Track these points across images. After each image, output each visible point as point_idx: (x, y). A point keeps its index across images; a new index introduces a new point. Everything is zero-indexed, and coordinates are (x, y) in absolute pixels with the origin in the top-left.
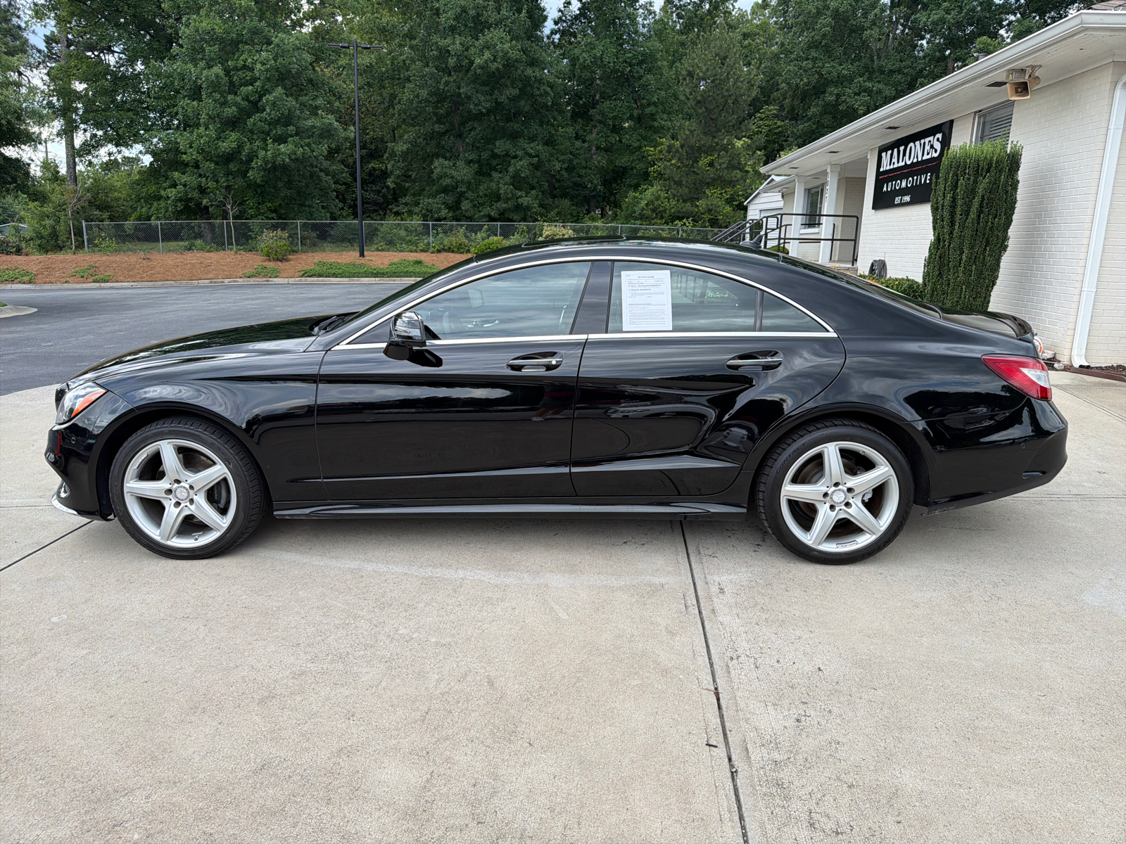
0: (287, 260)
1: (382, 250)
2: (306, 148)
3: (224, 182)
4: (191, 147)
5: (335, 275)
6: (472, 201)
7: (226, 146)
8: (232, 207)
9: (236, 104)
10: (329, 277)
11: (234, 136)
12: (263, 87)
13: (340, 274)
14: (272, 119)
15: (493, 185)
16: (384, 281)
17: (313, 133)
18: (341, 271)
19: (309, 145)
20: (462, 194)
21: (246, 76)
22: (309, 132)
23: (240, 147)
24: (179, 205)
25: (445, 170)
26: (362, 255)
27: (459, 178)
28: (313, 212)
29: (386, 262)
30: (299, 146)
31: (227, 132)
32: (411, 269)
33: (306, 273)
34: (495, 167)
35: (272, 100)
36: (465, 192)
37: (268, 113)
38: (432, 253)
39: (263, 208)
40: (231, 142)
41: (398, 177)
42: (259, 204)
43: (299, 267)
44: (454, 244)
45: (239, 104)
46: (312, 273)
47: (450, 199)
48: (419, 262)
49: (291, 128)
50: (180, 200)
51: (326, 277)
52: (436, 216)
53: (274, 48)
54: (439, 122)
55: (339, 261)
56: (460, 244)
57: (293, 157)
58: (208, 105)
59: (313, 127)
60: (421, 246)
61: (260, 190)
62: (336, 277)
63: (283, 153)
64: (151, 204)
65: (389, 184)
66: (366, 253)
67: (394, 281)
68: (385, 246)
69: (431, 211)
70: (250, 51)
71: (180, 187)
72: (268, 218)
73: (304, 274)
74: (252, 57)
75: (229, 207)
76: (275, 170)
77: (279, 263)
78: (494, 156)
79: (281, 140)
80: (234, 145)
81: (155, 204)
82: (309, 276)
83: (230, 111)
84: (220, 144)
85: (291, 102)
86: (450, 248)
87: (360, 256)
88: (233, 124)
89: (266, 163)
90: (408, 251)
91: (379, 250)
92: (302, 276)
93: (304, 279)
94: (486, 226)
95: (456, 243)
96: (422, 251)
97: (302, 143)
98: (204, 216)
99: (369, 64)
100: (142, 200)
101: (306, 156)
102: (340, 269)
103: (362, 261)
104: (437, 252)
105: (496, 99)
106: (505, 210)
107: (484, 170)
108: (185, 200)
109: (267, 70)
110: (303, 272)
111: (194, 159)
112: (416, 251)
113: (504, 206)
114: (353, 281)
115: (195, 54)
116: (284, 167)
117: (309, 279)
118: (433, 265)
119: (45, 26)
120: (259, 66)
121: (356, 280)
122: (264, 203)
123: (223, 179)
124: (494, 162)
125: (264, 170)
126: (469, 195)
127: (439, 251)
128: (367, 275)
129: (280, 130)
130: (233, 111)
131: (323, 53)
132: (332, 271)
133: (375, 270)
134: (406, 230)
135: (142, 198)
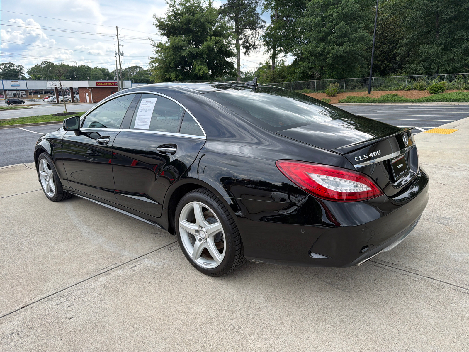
0: (335, 96)
1: (382, 90)
2: (351, 47)
3: (317, 64)
4: (306, 51)
5: (354, 102)
6: (438, 64)
7: (319, 49)
8: (318, 75)
9: (324, 31)
10: (351, 103)
11: (322, 45)
12: (336, 22)
13: (356, 101)
14: (338, 35)
15: (451, 55)
16: (376, 104)
17: (355, 40)
18: (356, 100)
19: (353, 45)
20: (433, 61)
21: (330, 19)
22: (353, 40)
23: (324, 49)
24: (301, 75)
25: (425, 50)
26: (369, 92)
27: (432, 53)
28: (354, 74)
29: (380, 95)
30: (349, 46)
31: (320, 44)
32: (390, 99)
33: (341, 101)
34: (454, 45)
35: (338, 28)
36: (434, 60)
37: (337, 34)
38: (406, 90)
39: (332, 74)
40: (321, 47)
41: (402, 55)
42: (331, 72)
43: (339, 99)
44: (418, 86)
45: (326, 31)
46: (344, 101)
47: (426, 64)
48: (396, 95)
49: (346, 38)
50: (302, 73)
51: (350, 103)
52: (417, 72)
53: (342, 5)
54: (427, 26)
55: (357, 96)
56: (422, 86)
57: (345, 51)
58: (314, 33)
59: (356, 37)
60: (400, 87)
61: (332, 67)
62: (354, 103)
63: (340, 50)
64: (292, 75)
65: (397, 59)
66: (371, 92)
67: (381, 104)
68: (383, 88)
69: (416, 70)
70: (333, 8)
71: (302, 68)
72: (334, 78)
73: (340, 102)
74: (333, 10)
75: (317, 74)
76: (337, 58)
77: (332, 97)
78: (455, 40)
79: (341, 44)
80: (322, 49)
81: (293, 75)
82: (342, 103)
83: (322, 35)
84: (316, 49)
85: (347, 27)
86: (415, 88)
87: (368, 93)
88: (323, 40)
89: (333, 55)
90: (394, 90)
91: (380, 90)
92: (339, 103)
93: (339, 104)
94: (439, 76)
95: (419, 85)
96: (401, 90)
97: (350, 45)
98: (312, 79)
99: (394, 4)
100: (289, 74)
101: (351, 50)
102: (356, 99)
103: (369, 95)
104: (408, 90)
105: (458, 10)
106: (457, 67)
107: (447, 48)
108: (303, 72)
109: (339, 15)
110: (340, 101)
111: (307, 56)
112: (398, 90)
113: (456, 65)
114: (361, 104)
115: (313, 13)
116: (341, 56)
117: (342, 104)
118: (403, 96)
119: (268, 11)
120: (335, 14)
121: (363, 104)
122: (333, 72)
123: (317, 63)
124: (455, 43)
125: (333, 58)
126: (437, 61)
127: (409, 90)
128: (368, 101)
129: (341, 40)
130: (323, 34)
131: (368, 3)
132: (352, 100)
133: (372, 99)
134: (398, 80)
135: (289, 73)
